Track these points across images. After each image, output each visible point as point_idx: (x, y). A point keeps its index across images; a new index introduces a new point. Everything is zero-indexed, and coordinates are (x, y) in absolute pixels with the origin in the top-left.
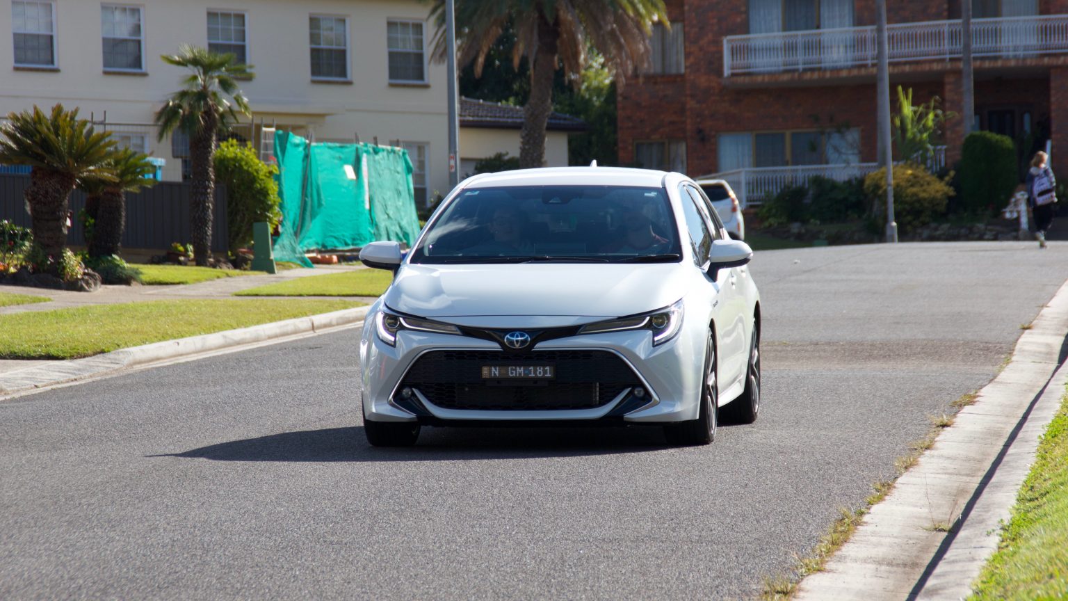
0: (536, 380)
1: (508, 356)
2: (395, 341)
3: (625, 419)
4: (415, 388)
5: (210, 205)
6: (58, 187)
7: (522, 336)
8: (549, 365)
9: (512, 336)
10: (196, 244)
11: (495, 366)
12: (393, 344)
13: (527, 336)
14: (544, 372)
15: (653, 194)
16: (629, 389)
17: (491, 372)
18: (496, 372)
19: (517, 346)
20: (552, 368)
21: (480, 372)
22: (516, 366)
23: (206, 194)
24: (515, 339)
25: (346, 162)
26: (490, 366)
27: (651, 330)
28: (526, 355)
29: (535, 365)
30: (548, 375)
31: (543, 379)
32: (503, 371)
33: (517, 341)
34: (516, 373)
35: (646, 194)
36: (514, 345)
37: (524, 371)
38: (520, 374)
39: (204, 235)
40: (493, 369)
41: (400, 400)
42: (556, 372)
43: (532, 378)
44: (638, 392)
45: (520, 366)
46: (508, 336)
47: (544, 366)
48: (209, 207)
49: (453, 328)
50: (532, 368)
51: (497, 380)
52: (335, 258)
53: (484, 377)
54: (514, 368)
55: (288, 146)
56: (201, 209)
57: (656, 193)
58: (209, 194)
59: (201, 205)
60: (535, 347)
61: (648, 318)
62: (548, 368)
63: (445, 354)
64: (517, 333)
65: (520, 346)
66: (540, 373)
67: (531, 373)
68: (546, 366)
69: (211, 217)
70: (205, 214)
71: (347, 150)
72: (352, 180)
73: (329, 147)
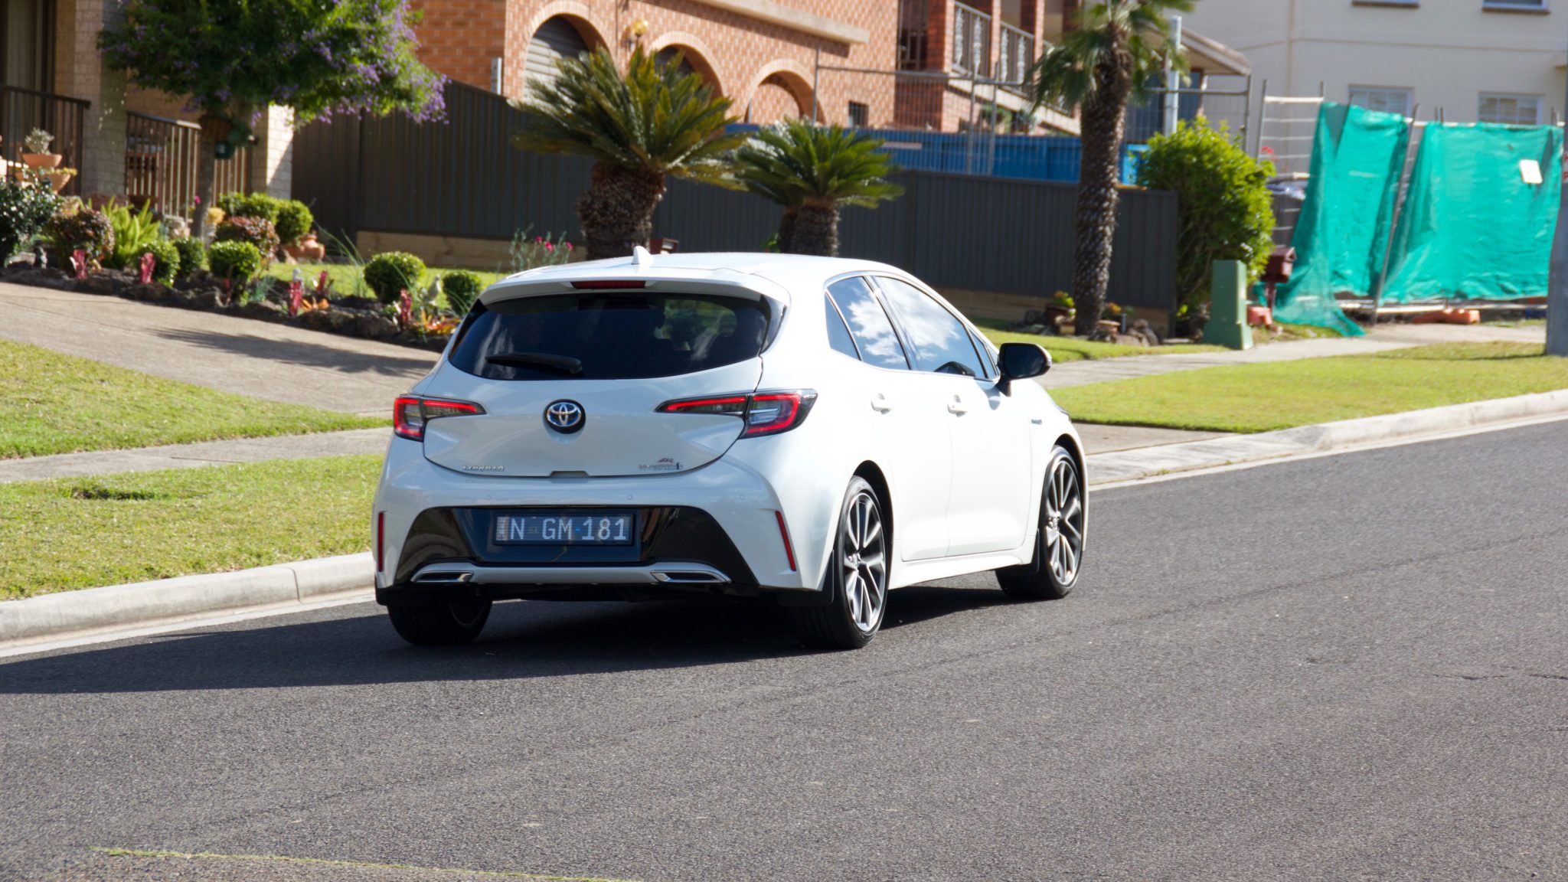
5: (1108, 229)
6: (628, 196)
10: (1078, 297)
23: (1100, 211)
25: (1525, 155)
39: (1093, 281)
48: (1104, 233)
52: (1474, 315)
55: (1348, 128)
56: (1090, 236)
58: (1107, 209)
59: (1091, 230)
69: (1109, 249)
70: (1097, 245)
71: (1527, 135)
72: (1530, 185)
73: (1488, 130)
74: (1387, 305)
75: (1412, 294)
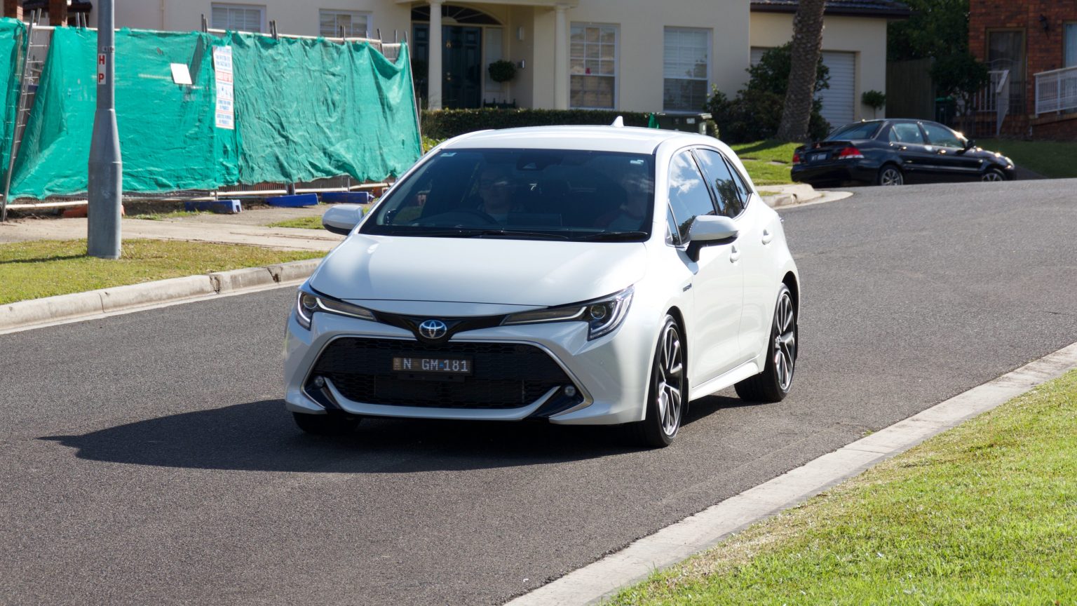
0: (451, 375)
1: (422, 347)
2: (310, 323)
3: (551, 422)
4: (327, 377)
7: (438, 325)
8: (466, 360)
9: (427, 324)
11: (407, 358)
12: (308, 325)
13: (443, 325)
14: (460, 366)
15: (639, 162)
16: (557, 388)
17: (403, 364)
18: (408, 364)
19: (432, 336)
20: (469, 362)
21: (391, 363)
22: (430, 358)
24: (430, 328)
25: (174, 59)
26: (402, 357)
27: (587, 321)
28: (442, 347)
29: (451, 359)
30: (465, 370)
31: (459, 374)
32: (416, 364)
33: (432, 331)
34: (430, 366)
35: (632, 162)
36: (428, 335)
37: (439, 365)
38: (434, 367)
40: (405, 360)
41: (312, 389)
42: (473, 367)
43: (447, 373)
44: (569, 391)
45: (434, 359)
46: (423, 324)
47: (461, 359)
49: (369, 313)
50: (447, 361)
51: (411, 374)
53: (395, 369)
54: (428, 360)
57: (643, 161)
60: (453, 338)
61: (584, 308)
62: (464, 362)
63: (356, 342)
64: (433, 322)
65: (435, 336)
66: (456, 367)
67: (446, 367)
68: (463, 360)
71: (177, 39)
72: (180, 86)
73: (134, 35)
74: (18, 201)
75: (49, 190)
